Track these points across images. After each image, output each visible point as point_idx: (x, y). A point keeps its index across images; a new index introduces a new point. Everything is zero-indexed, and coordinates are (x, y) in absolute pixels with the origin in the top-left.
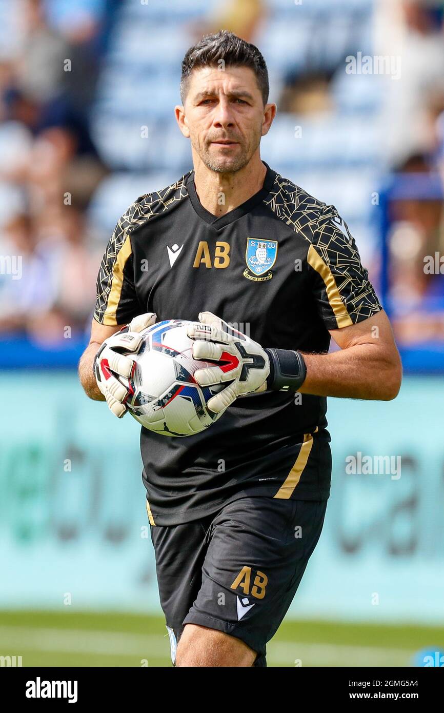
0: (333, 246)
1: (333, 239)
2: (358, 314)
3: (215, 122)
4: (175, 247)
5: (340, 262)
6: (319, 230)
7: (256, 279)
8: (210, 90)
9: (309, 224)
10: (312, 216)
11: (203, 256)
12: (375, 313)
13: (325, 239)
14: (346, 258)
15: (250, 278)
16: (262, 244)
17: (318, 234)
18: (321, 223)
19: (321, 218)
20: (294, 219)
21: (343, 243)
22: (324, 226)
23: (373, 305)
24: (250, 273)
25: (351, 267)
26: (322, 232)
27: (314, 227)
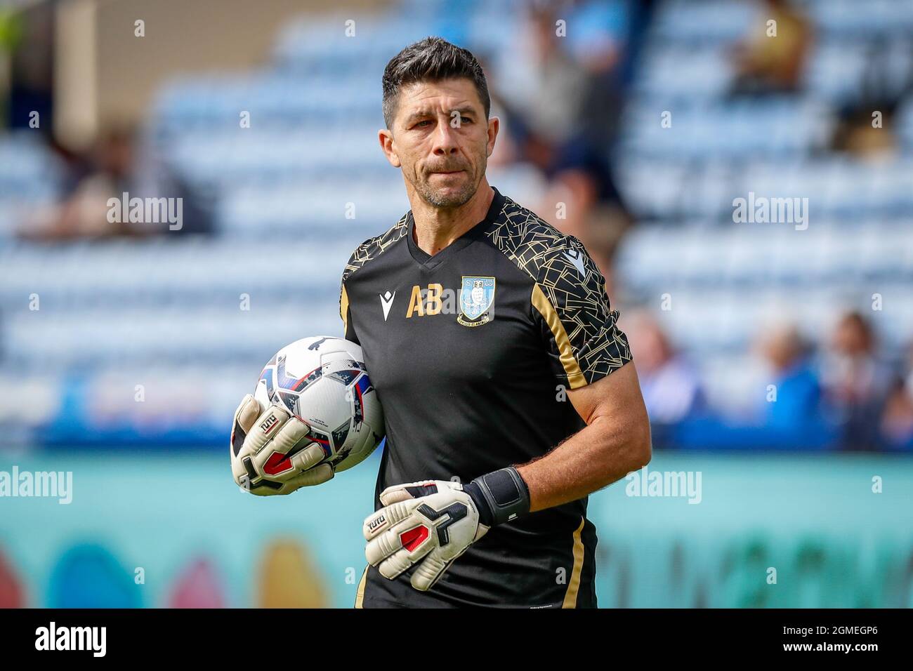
0: (561, 284)
1: (562, 276)
2: (594, 371)
3: (434, 148)
4: (388, 295)
5: (569, 304)
6: (545, 265)
7: (471, 325)
8: (425, 110)
9: (535, 258)
10: (539, 248)
11: (416, 304)
12: (615, 369)
13: (553, 276)
14: (579, 299)
15: (465, 323)
16: (478, 283)
17: (544, 270)
18: (548, 257)
19: (549, 250)
20: (518, 253)
21: (574, 281)
22: (552, 260)
23: (614, 360)
24: (464, 318)
25: (583, 310)
26: (549, 268)
27: (540, 262)
